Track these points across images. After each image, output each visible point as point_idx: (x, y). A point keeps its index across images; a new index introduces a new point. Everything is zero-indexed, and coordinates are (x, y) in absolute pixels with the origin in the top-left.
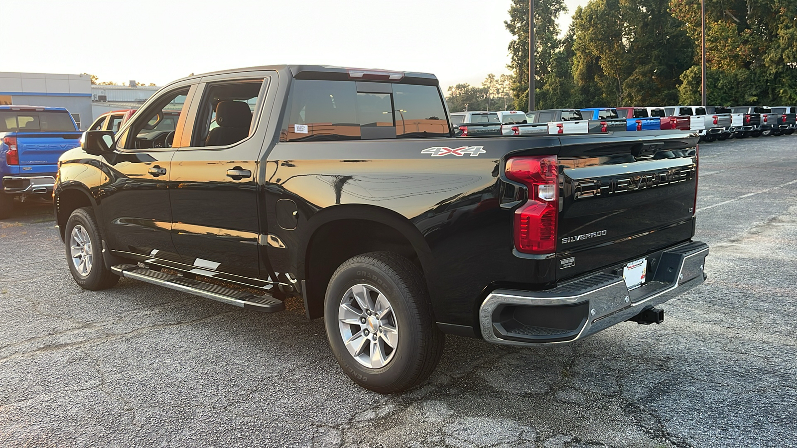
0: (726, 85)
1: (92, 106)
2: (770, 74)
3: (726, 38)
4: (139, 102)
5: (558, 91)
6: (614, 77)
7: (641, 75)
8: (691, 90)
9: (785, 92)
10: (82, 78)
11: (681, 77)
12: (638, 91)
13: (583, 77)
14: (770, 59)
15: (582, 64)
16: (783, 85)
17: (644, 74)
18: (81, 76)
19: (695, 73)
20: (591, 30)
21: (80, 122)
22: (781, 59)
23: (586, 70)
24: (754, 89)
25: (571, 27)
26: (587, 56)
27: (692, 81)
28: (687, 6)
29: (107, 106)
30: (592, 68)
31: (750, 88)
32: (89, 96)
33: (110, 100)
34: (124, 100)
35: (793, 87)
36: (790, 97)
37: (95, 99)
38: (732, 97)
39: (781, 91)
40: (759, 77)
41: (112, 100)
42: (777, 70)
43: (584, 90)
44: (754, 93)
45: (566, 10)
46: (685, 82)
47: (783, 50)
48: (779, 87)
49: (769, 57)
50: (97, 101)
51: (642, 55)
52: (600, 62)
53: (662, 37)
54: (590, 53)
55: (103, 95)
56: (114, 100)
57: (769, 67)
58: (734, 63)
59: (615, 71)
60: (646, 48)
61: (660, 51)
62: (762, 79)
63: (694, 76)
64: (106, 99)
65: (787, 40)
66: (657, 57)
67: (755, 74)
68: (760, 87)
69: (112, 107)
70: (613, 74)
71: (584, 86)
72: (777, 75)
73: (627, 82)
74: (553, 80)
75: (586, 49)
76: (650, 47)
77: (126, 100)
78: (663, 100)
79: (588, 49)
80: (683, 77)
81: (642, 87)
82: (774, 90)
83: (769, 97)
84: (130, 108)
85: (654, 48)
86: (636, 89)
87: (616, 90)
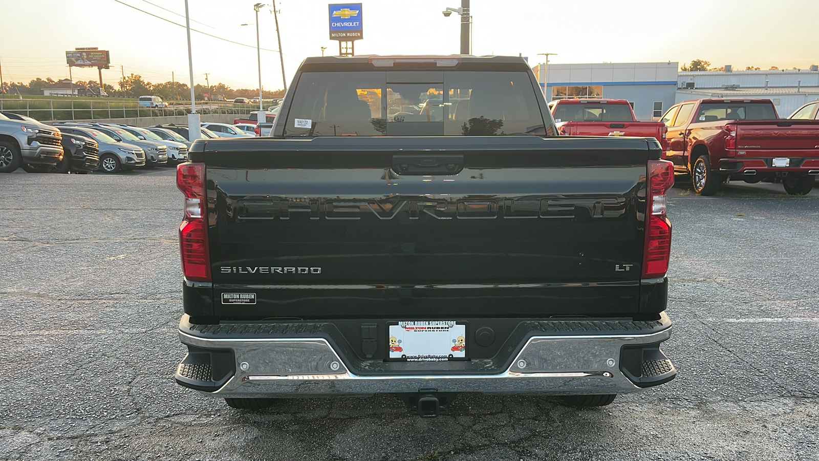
1: (676, 94)
4: (725, 88)
10: (670, 66)
18: (669, 63)
21: (662, 111)
29: (689, 94)
32: (675, 83)
33: (698, 87)
34: (713, 87)
37: (683, 87)
41: (701, 87)
50: (684, 88)
55: (692, 82)
56: (703, 87)
64: (694, 86)
69: (693, 94)
77: (715, 87)
84: (711, 94)
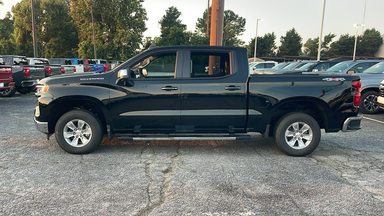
0: (98, 51)
2: (116, 47)
3: (97, 30)
5: (8, 47)
6: (39, 42)
7: (54, 42)
8: (84, 52)
9: (122, 55)
11: (79, 45)
12: (54, 50)
13: (21, 40)
14: (115, 41)
15: (20, 33)
16: (121, 52)
17: (56, 42)
19: (85, 44)
20: (26, 17)
22: (120, 42)
23: (23, 37)
24: (110, 53)
25: (8, 13)
26: (22, 30)
27: (84, 48)
28: (78, 13)
30: (26, 36)
31: (108, 53)
35: (125, 53)
36: (124, 57)
38: (101, 56)
39: (121, 55)
40: (112, 48)
42: (118, 46)
43: (22, 47)
44: (110, 55)
45: (3, 4)
46: (81, 48)
47: (120, 38)
48: (119, 53)
49: (115, 40)
51: (53, 33)
52: (31, 34)
53: (63, 26)
54: (25, 29)
57: (115, 44)
58: (101, 41)
59: (40, 39)
60: (55, 29)
61: (62, 32)
62: (113, 49)
63: (85, 45)
65: (121, 34)
66: (61, 35)
67: (110, 47)
68: (112, 52)
70: (39, 40)
71: (21, 46)
72: (119, 48)
73: (47, 45)
74: (4, 41)
75: (22, 26)
76: (56, 29)
78: (66, 55)
79: (24, 27)
80: (80, 45)
81: (55, 48)
82: (117, 54)
83: (116, 57)
85: (59, 30)
86: (53, 49)
87: (41, 48)
